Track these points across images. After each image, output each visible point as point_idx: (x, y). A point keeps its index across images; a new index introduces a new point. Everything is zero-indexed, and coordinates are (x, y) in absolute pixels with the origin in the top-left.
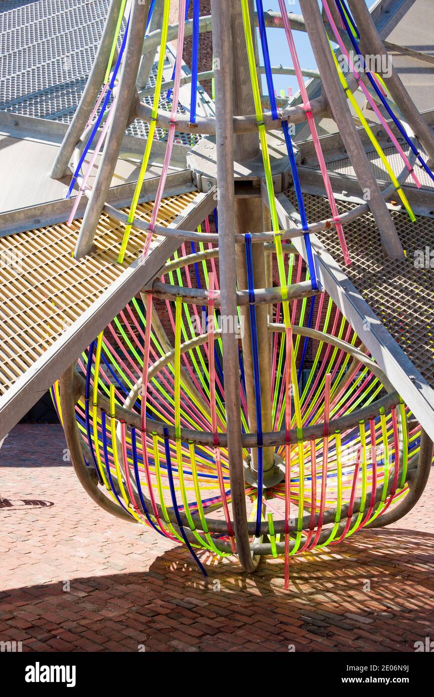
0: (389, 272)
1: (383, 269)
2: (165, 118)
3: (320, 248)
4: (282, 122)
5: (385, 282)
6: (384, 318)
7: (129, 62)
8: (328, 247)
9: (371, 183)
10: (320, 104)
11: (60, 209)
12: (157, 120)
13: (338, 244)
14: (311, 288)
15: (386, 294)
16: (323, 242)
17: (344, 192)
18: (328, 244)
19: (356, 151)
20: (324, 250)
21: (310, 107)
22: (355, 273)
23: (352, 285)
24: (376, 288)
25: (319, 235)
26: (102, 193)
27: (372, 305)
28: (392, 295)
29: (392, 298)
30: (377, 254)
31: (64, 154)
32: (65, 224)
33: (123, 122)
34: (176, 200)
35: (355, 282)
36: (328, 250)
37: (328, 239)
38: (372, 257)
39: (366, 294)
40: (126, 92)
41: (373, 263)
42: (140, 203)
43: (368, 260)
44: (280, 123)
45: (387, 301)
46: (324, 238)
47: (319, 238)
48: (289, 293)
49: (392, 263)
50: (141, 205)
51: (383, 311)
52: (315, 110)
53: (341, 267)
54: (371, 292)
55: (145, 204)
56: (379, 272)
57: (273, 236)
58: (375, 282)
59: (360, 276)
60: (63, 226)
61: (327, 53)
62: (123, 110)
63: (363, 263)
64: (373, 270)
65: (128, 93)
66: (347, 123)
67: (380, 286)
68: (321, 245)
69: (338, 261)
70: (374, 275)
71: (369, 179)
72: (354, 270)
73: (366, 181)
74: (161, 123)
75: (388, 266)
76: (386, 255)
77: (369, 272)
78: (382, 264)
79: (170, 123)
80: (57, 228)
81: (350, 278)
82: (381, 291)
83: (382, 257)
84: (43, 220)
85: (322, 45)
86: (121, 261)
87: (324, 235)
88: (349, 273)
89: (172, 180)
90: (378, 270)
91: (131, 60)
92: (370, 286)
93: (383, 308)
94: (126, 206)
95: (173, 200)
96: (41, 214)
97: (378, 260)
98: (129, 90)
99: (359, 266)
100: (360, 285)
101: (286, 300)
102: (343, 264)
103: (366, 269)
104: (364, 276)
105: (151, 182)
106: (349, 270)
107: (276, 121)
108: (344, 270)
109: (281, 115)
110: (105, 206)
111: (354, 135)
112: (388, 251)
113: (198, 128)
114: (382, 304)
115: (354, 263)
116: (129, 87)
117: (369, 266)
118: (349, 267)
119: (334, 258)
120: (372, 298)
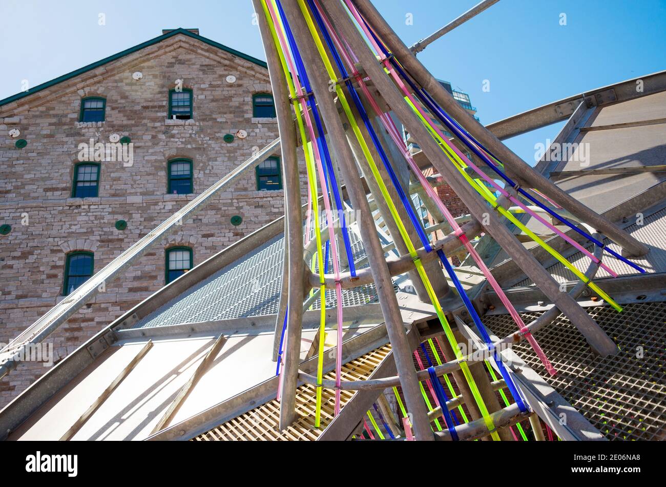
0: (602, 373)
1: (595, 371)
2: (331, 280)
3: (520, 365)
4: (437, 252)
5: (600, 385)
6: (606, 428)
7: (292, 243)
8: (529, 362)
9: (550, 284)
10: (471, 227)
11: (272, 387)
12: (325, 284)
13: (534, 355)
14: (519, 411)
15: (604, 399)
16: (524, 357)
17: (539, 303)
18: (530, 359)
19: (522, 258)
20: (525, 366)
21: (462, 232)
22: (562, 382)
23: (560, 397)
24: (590, 395)
25: (519, 352)
26: (292, 362)
27: (589, 415)
28: (611, 398)
29: (612, 402)
30: (585, 356)
31: (278, 337)
32: (276, 400)
33: (298, 294)
34: (377, 353)
35: (564, 393)
36: (530, 365)
37: (529, 353)
38: (580, 361)
39: (580, 404)
40: (295, 269)
41: (582, 367)
42: (343, 364)
43: (575, 365)
44: (436, 253)
45: (607, 407)
46: (524, 354)
47: (519, 355)
48: (494, 422)
49: (605, 362)
50: (345, 366)
51: (604, 420)
52: (468, 233)
53: (546, 379)
54: (585, 400)
55: (348, 365)
56: (591, 375)
57: (457, 363)
58: (588, 387)
59: (570, 385)
60: (274, 402)
61: (461, 181)
62: (296, 284)
63: (571, 370)
64: (584, 374)
65: (297, 269)
66: (503, 234)
67: (595, 390)
68: (522, 361)
69: (542, 374)
70: (586, 380)
71: (546, 281)
72: (561, 379)
73: (544, 283)
74: (328, 285)
75: (600, 366)
76: (596, 354)
77: (580, 378)
78: (594, 365)
79: (336, 283)
80: (269, 405)
81: (558, 390)
82: (597, 397)
83: (592, 358)
84: (258, 401)
85: (454, 177)
86: (318, 425)
87: (524, 350)
88: (556, 383)
89: (372, 335)
90: (589, 373)
91: (294, 241)
92: (583, 393)
93: (602, 416)
94: (331, 369)
95: (373, 354)
96: (257, 396)
97: (587, 362)
98: (297, 267)
99: (566, 374)
100: (571, 395)
101: (494, 431)
102: (549, 376)
103: (576, 376)
104: (574, 384)
105: (352, 342)
106: (556, 380)
107: (432, 253)
108: (550, 382)
109: (434, 246)
110: (299, 375)
111: (515, 244)
112: (597, 350)
113: (360, 280)
114: (601, 412)
115: (560, 372)
116: (297, 263)
117: (578, 371)
118: (555, 377)
119: (537, 372)
120: (587, 407)
